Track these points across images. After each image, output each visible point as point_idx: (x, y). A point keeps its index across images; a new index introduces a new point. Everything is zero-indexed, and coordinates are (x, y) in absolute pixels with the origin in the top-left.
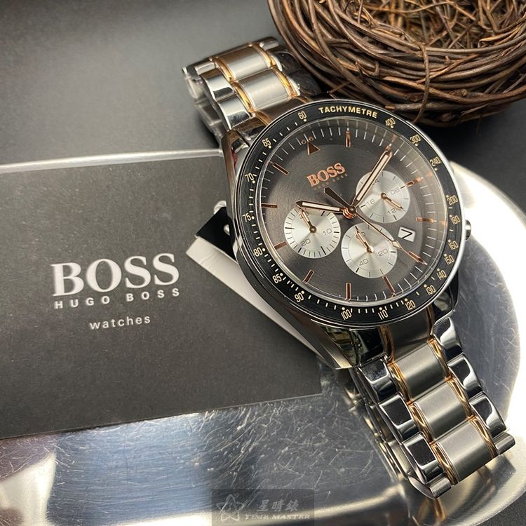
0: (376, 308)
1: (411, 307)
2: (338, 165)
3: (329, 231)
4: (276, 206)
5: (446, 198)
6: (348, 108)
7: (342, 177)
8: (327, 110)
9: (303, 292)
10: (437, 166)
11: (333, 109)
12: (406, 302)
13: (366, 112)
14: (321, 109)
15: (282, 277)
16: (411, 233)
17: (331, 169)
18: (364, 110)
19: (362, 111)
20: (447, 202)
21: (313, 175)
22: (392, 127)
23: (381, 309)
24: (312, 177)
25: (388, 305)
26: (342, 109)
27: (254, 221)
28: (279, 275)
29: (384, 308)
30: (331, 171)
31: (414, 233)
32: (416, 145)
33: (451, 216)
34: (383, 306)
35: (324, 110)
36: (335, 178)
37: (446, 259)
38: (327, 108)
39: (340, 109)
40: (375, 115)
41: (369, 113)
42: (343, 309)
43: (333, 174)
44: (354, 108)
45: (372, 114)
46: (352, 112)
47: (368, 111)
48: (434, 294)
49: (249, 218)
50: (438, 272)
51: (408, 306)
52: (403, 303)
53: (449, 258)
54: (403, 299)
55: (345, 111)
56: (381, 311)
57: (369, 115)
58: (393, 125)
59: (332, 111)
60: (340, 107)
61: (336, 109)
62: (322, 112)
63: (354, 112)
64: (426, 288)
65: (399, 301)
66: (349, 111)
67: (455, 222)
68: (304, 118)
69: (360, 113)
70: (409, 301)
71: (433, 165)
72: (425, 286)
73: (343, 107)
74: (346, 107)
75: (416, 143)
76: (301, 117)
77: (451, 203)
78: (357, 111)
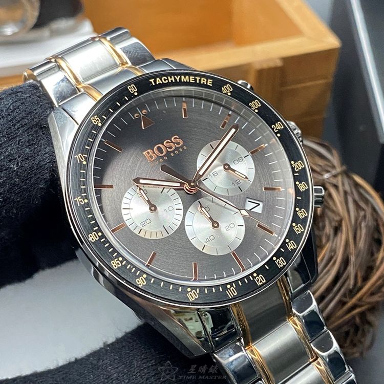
0: (224, 285)
1: (261, 282)
2: (175, 138)
3: (171, 208)
4: (111, 186)
5: (291, 165)
6: (180, 78)
7: (181, 150)
8: (158, 81)
9: (145, 276)
10: (279, 131)
11: (165, 80)
12: (255, 277)
13: (200, 80)
14: (152, 80)
15: (121, 262)
16: (259, 204)
17: (168, 142)
18: (198, 78)
19: (196, 80)
20: (293, 169)
21: (149, 151)
22: (229, 94)
23: (229, 286)
24: (148, 153)
25: (236, 282)
27: (88, 205)
28: (118, 260)
29: (232, 286)
30: (168, 145)
31: (261, 204)
32: (256, 111)
33: (297, 183)
34: (231, 283)
35: (155, 82)
36: (173, 152)
37: (295, 229)
38: (158, 79)
39: (173, 79)
40: (210, 82)
41: (203, 81)
42: (189, 290)
43: (171, 148)
44: (187, 77)
45: (207, 82)
46: (185, 81)
47: (202, 79)
48: (284, 266)
49: (81, 201)
50: (287, 243)
51: (258, 281)
52: (252, 279)
53: (298, 227)
54: (252, 274)
55: (178, 81)
56: (230, 289)
57: (204, 83)
58: (230, 92)
59: (164, 82)
60: (173, 77)
61: (168, 79)
62: (154, 84)
63: (188, 81)
64: (276, 260)
65: (247, 277)
66: (183, 81)
67: (303, 188)
68: (135, 92)
69: (194, 82)
70: (258, 276)
71: (276, 131)
72: (274, 258)
73: (176, 77)
74: (179, 77)
75: (256, 109)
76: (131, 90)
77: (297, 169)
78: (191, 79)
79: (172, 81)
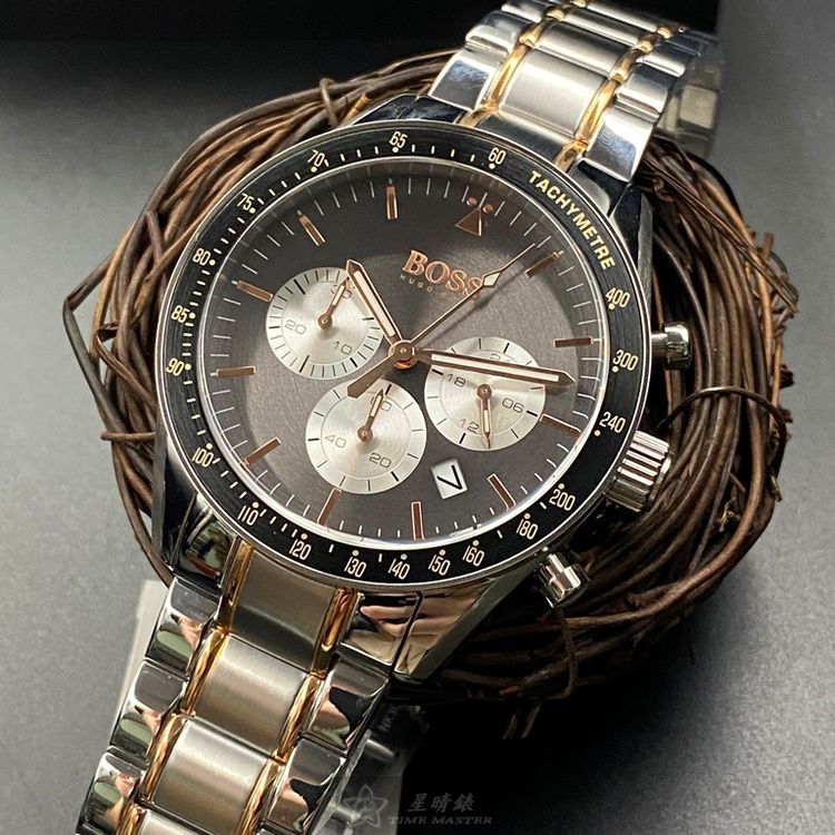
0: (252, 497)
1: (299, 553)
3: (346, 350)
5: (556, 486)
6: (576, 214)
8: (543, 184)
9: (188, 367)
10: (606, 431)
11: (554, 192)
12: (300, 539)
13: (599, 245)
14: (536, 175)
15: (188, 320)
16: (460, 488)
17: (460, 275)
18: (599, 240)
19: (594, 238)
20: (550, 493)
21: (424, 257)
22: (611, 307)
23: (256, 505)
24: (419, 258)
25: (272, 512)
26: (569, 205)
27: (248, 217)
28: (188, 314)
29: (260, 510)
30: (456, 278)
31: (465, 489)
32: (616, 369)
33: (527, 516)
34: (263, 505)
35: (538, 180)
37: (436, 559)
38: (547, 182)
39: (565, 204)
40: (607, 263)
41: (602, 252)
42: (209, 446)
43: (454, 285)
44: (588, 222)
45: (604, 258)
46: (578, 224)
47: (604, 247)
48: (353, 577)
49: (247, 205)
50: (399, 560)
51: (296, 547)
52: (293, 535)
53: (442, 562)
54: (302, 530)
55: (568, 213)
56: (253, 509)
57: (598, 254)
58: (617, 306)
59: (549, 193)
60: (569, 201)
61: (558, 196)
62: (532, 181)
63: (581, 228)
64: (354, 557)
65: (292, 526)
66: (574, 220)
67: (523, 531)
68: (494, 162)
69: (588, 238)
70: (306, 542)
71: (601, 424)
72: (356, 553)
73: (573, 205)
74: (577, 210)
75: (618, 365)
76: (493, 157)
77: (556, 501)
78: (588, 231)
79: (561, 203)
